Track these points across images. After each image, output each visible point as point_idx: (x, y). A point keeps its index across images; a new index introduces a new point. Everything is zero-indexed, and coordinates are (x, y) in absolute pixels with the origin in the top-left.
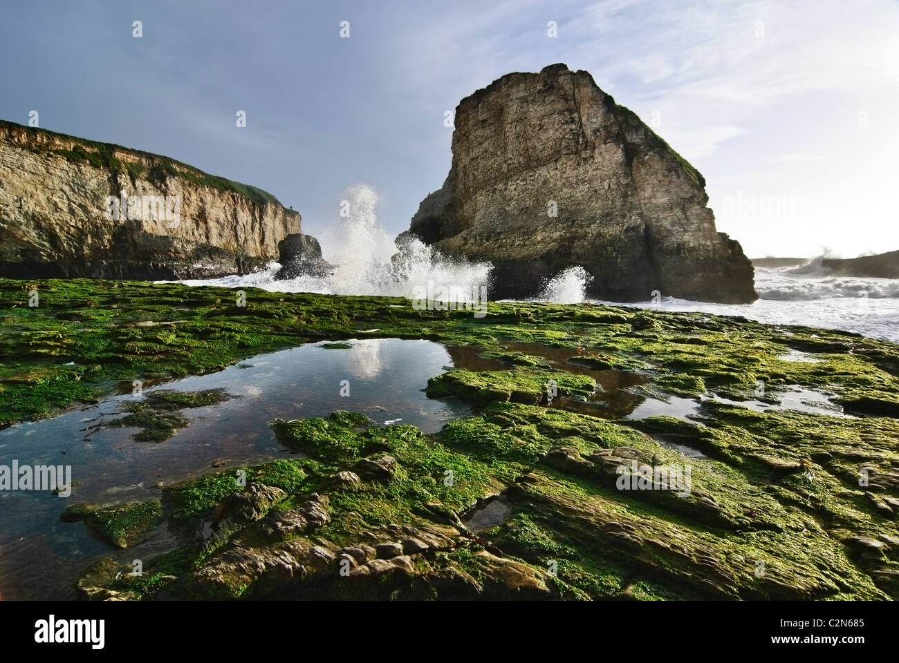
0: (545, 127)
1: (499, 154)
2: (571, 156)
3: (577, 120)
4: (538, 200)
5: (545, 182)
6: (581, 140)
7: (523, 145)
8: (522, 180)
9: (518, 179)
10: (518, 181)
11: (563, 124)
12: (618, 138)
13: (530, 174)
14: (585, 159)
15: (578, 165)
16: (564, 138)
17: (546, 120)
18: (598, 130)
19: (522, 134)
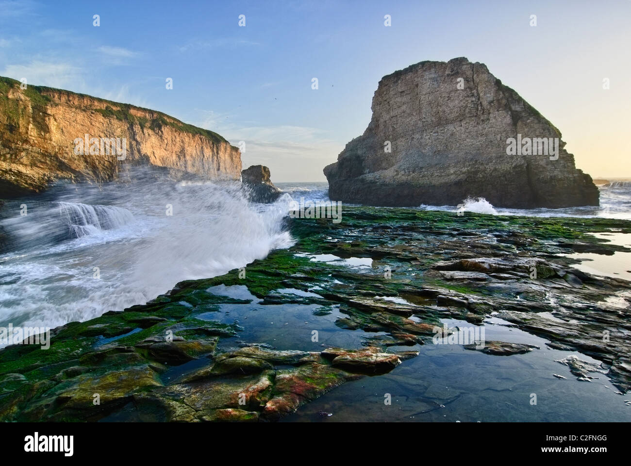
0: (452, 99)
1: (415, 114)
2: (473, 118)
3: (476, 94)
4: (447, 146)
5: (452, 135)
6: (480, 108)
7: (434, 110)
8: (435, 133)
9: (432, 132)
10: (431, 134)
11: (466, 97)
12: (507, 107)
13: (442, 129)
14: (483, 121)
15: (477, 124)
16: (467, 106)
17: (453, 94)
18: (492, 102)
19: (433, 102)
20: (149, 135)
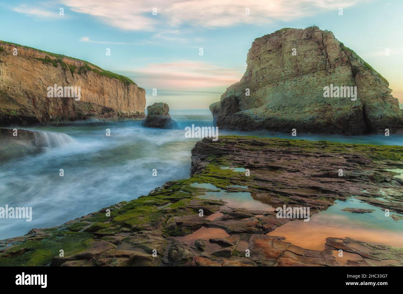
0: (307, 56)
1: (279, 67)
2: (323, 71)
3: (325, 54)
4: (303, 91)
5: (307, 83)
6: (328, 64)
7: (294, 64)
8: (294, 81)
9: (292, 80)
10: (292, 82)
11: (317, 55)
12: (348, 63)
13: (299, 78)
14: (330, 73)
15: (326, 75)
16: (318, 62)
17: (308, 53)
18: (337, 59)
19: (293, 59)
20: (77, 78)
